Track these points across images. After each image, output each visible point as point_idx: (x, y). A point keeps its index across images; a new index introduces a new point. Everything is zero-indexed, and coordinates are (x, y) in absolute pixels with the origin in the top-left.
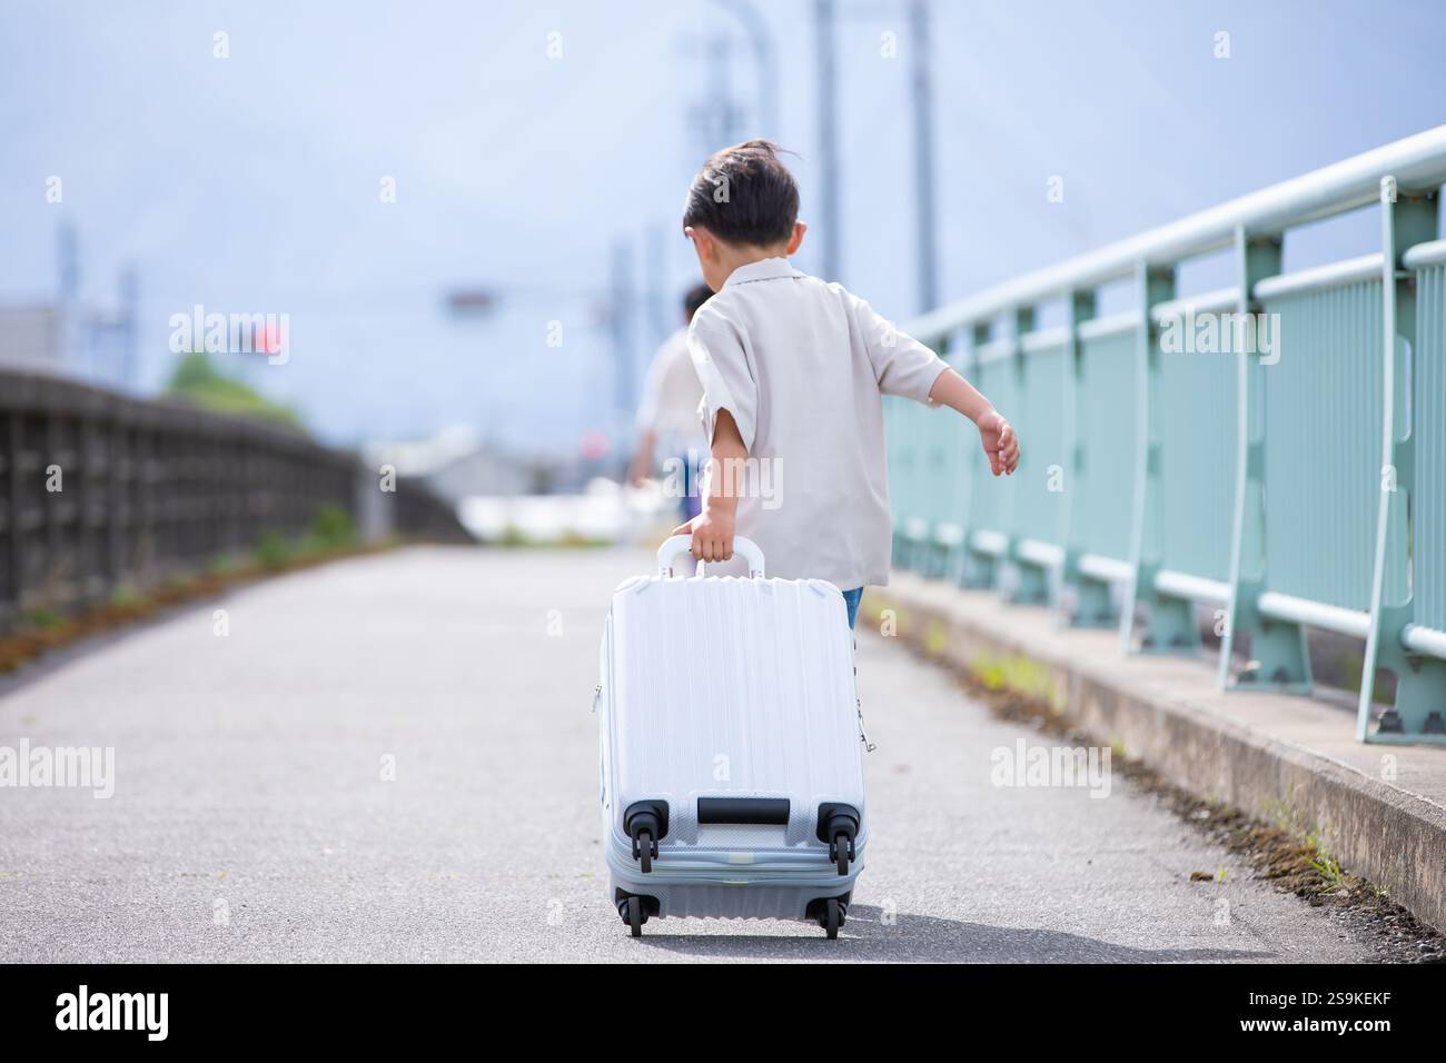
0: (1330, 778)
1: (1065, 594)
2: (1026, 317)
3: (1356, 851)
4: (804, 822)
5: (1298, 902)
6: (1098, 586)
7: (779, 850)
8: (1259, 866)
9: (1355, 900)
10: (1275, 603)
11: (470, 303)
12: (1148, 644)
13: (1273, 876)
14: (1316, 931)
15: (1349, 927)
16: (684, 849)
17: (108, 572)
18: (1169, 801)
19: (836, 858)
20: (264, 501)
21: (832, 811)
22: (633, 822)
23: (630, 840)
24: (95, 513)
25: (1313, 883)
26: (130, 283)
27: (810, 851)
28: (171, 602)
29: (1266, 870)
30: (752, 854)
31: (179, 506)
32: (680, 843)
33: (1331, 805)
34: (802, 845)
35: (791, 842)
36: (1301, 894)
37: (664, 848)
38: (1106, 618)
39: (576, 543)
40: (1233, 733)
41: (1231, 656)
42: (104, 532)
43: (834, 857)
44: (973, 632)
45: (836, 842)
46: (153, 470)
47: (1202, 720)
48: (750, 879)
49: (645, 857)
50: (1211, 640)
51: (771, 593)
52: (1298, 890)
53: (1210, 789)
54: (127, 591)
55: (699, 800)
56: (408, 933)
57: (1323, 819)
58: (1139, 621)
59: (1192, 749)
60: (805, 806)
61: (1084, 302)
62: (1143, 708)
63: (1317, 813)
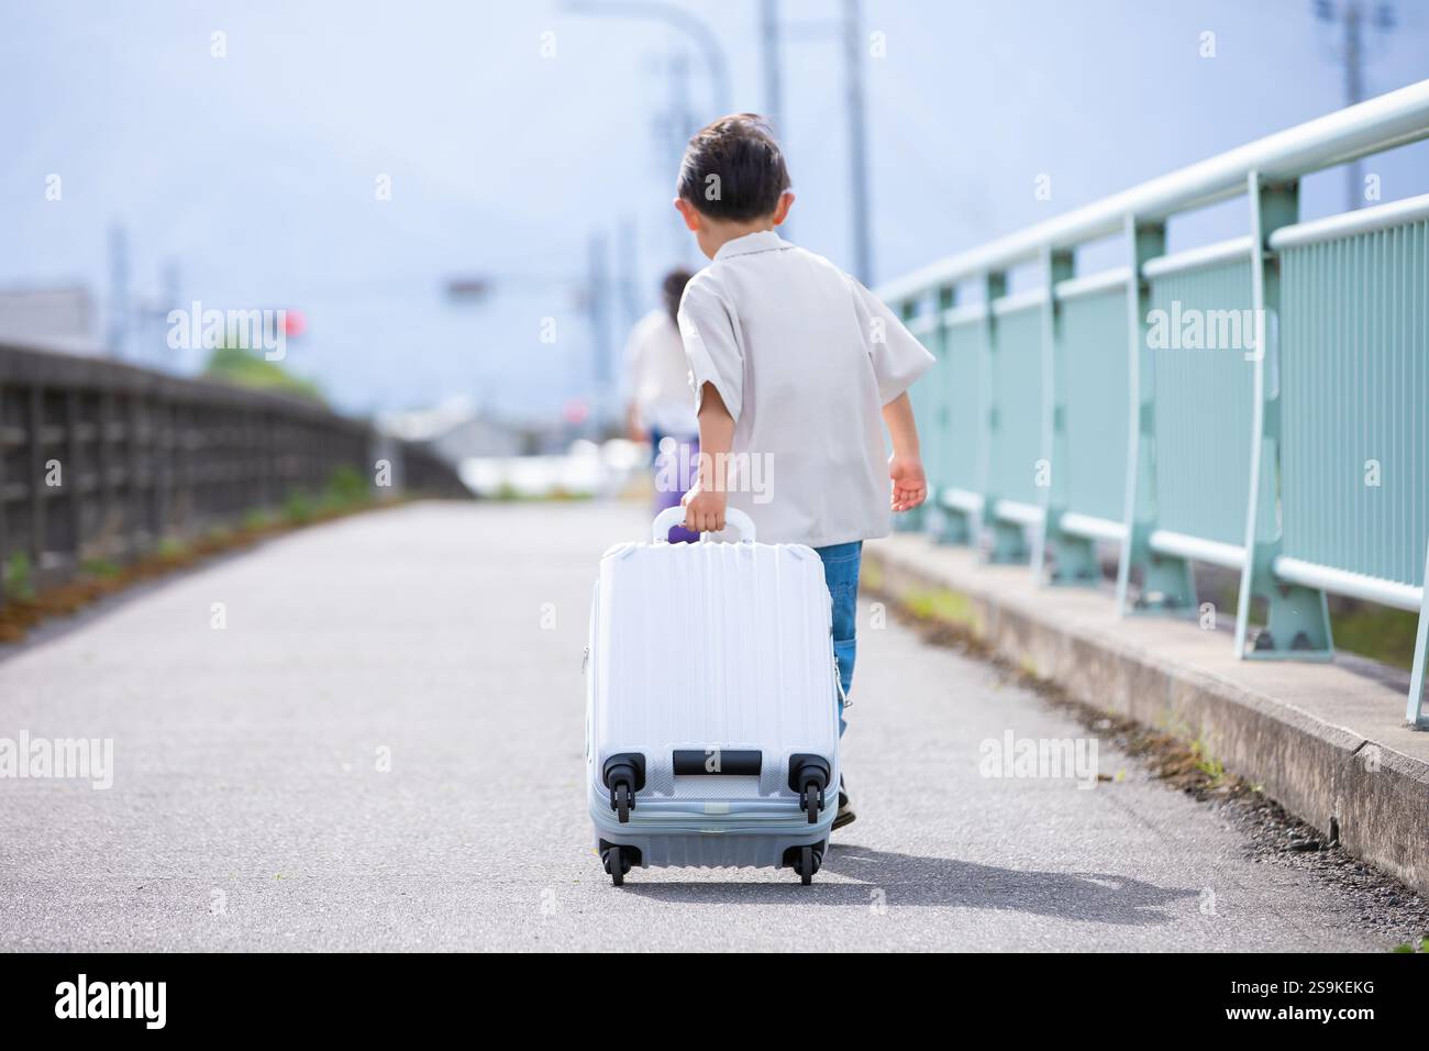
0: (1212, 691)
1: (985, 536)
2: (947, 296)
3: (1235, 752)
4: (776, 773)
5: (1185, 798)
6: (1011, 528)
7: (752, 800)
8: (1152, 767)
9: (1234, 795)
10: (1165, 540)
11: (467, 290)
12: (1056, 578)
13: (1165, 776)
14: (1202, 823)
15: (1229, 819)
16: (662, 800)
17: (154, 526)
18: (1075, 713)
19: (806, 807)
20: (290, 464)
21: (803, 762)
22: (611, 774)
23: (608, 792)
24: (143, 475)
25: (1199, 781)
26: (171, 277)
27: (782, 800)
28: (209, 553)
29: (1158, 771)
30: (727, 804)
31: (216, 470)
32: (657, 795)
33: (1214, 714)
34: (776, 795)
35: (764, 792)
36: (1188, 791)
37: (641, 799)
38: (1019, 556)
39: (562, 497)
40: (1130, 654)
41: (1128, 587)
42: (151, 493)
43: (804, 806)
44: (906, 570)
45: (806, 792)
46: (193, 439)
47: (1104, 643)
48: (727, 828)
49: (623, 808)
50: (1110, 572)
51: (751, 558)
52: (1186, 787)
53: (1110, 701)
54: (173, 543)
55: (674, 752)
56: (417, 837)
57: (1207, 726)
58: (1048, 558)
59: (1095, 668)
60: (776, 758)
61: (997, 282)
62: (1052, 634)
63: (1200, 720)
